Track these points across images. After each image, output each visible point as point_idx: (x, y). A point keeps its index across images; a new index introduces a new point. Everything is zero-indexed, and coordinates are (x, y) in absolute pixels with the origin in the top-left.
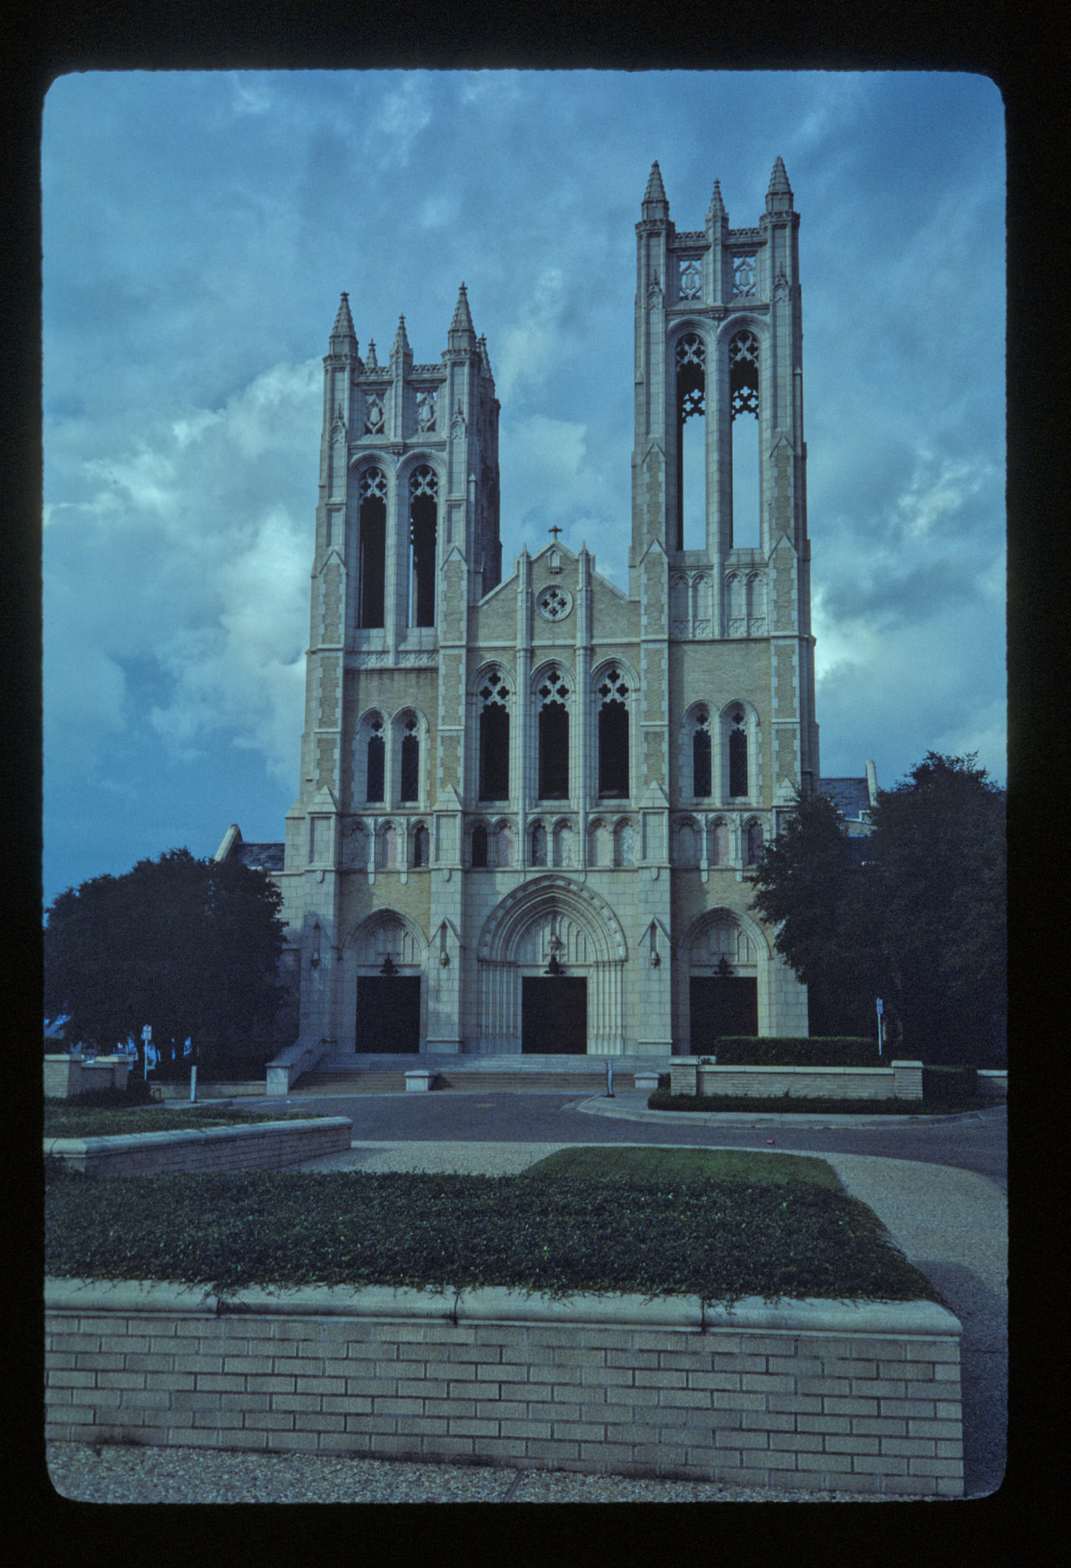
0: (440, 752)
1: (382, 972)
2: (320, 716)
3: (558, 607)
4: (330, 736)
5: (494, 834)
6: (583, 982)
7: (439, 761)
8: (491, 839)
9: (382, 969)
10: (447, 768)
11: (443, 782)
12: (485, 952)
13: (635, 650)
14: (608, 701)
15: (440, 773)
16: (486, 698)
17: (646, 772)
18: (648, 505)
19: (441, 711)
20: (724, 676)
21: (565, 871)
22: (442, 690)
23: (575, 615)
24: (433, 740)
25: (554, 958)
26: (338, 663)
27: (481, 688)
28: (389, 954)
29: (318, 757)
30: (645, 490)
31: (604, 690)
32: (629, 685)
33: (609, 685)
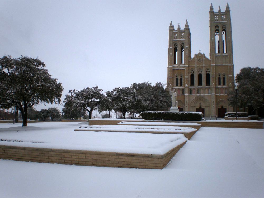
6: (204, 109)
7: (185, 81)
8: (192, 91)
11: (186, 84)
12: (191, 105)
16: (191, 73)
17: (212, 82)
19: (185, 75)
22: (185, 72)
23: (203, 62)
24: (184, 78)
25: (200, 106)
28: (179, 105)
29: (170, 80)
31: (207, 72)
32: (210, 71)
33: (207, 71)
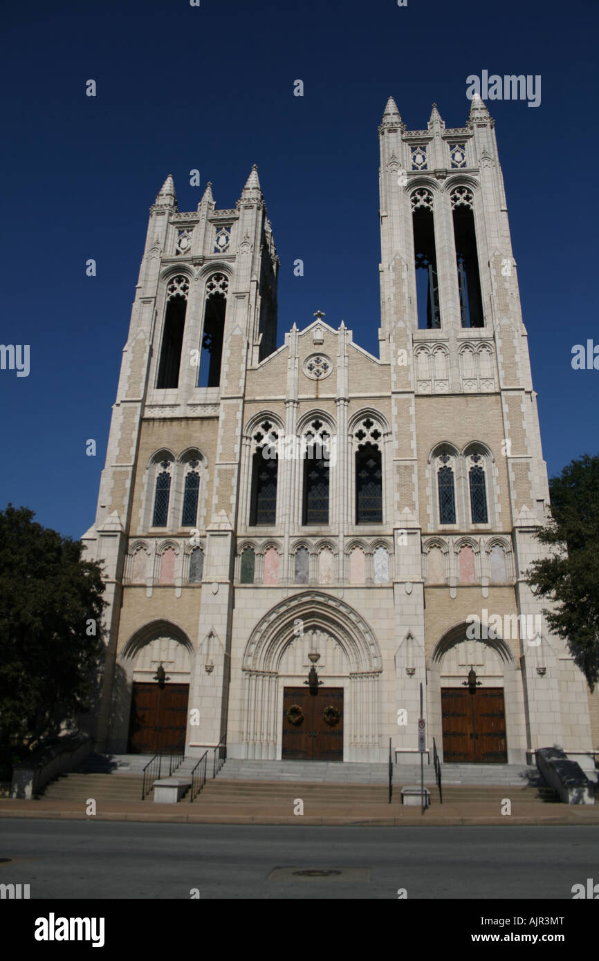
0: (217, 482)
1: (156, 678)
2: (117, 454)
3: (321, 370)
4: (123, 469)
5: (261, 555)
6: (339, 692)
7: (215, 489)
8: (257, 559)
9: (155, 675)
10: (221, 496)
11: (218, 509)
12: (250, 664)
13: (386, 401)
14: (364, 444)
15: (215, 500)
16: (259, 441)
17: (398, 500)
18: (395, 295)
19: (220, 448)
20: (463, 422)
21: (325, 588)
22: (221, 434)
23: (336, 375)
24: (211, 474)
25: (313, 670)
26: (136, 412)
27: (255, 433)
28: (162, 662)
29: (112, 486)
30: (392, 284)
31: (361, 435)
32: (380, 430)
33: (365, 430)
